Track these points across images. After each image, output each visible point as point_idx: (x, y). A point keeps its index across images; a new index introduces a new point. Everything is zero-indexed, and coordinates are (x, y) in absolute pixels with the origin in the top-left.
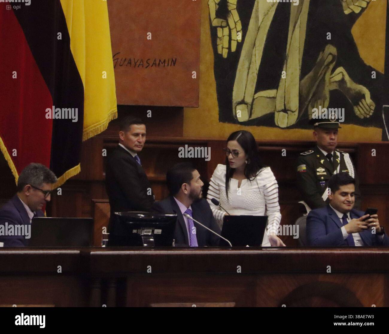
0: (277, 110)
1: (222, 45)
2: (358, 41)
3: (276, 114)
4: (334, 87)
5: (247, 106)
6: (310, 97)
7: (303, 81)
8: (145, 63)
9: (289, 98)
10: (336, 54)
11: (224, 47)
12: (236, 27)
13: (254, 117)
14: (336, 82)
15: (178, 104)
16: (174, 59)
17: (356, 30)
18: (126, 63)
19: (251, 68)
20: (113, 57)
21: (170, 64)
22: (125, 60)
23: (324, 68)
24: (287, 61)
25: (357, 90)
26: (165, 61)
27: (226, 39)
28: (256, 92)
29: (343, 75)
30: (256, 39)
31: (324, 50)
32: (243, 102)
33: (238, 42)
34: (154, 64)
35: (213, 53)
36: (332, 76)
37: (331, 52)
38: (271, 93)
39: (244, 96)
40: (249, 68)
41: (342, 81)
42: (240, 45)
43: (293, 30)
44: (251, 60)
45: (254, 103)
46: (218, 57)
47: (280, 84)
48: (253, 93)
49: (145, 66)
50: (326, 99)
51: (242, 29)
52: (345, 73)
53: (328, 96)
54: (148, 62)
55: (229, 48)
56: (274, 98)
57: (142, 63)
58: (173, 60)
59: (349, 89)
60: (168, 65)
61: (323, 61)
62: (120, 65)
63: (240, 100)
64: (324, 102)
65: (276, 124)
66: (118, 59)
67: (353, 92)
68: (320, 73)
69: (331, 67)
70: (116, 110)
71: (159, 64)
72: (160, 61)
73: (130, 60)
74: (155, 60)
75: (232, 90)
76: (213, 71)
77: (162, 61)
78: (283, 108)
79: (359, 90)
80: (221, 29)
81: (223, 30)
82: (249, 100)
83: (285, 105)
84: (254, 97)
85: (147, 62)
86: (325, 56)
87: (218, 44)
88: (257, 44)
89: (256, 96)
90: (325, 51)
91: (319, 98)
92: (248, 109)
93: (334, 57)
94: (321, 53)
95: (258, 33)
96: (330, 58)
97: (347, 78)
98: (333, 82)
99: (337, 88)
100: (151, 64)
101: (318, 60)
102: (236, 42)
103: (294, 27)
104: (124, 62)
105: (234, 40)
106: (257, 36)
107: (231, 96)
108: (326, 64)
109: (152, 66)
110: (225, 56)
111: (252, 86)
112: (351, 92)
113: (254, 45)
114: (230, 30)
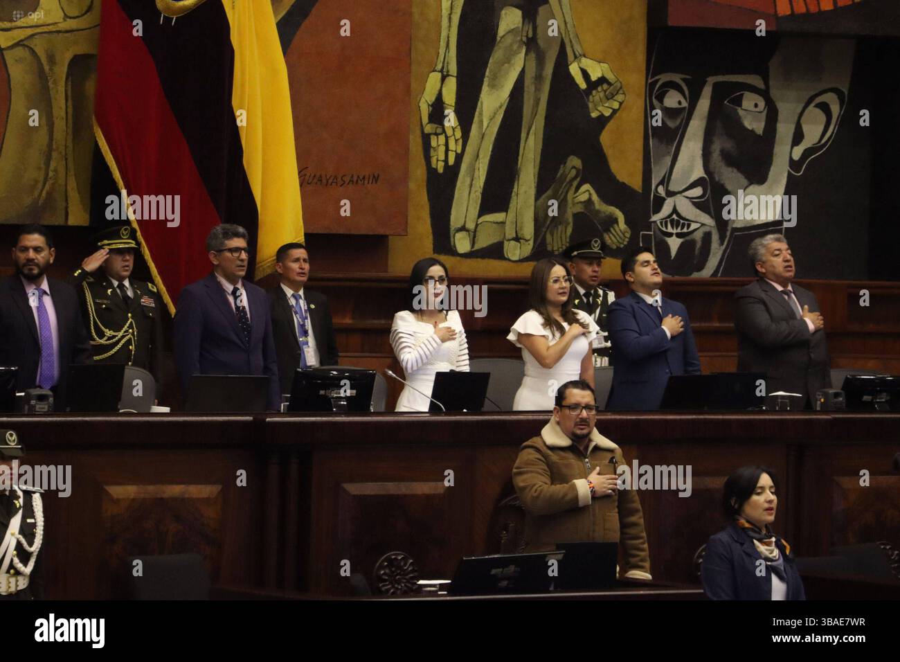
0: (507, 238)
1: (436, 157)
2: (608, 151)
3: (506, 243)
4: (579, 209)
5: (469, 234)
6: (548, 222)
7: (539, 202)
8: (339, 179)
9: (522, 223)
10: (581, 168)
11: (439, 159)
12: (454, 135)
13: (477, 247)
14: (581, 202)
15: (381, 231)
16: (376, 176)
17: (605, 138)
18: (315, 180)
19: (473, 186)
20: (299, 173)
21: (370, 182)
22: (315, 176)
23: (566, 185)
24: (519, 176)
25: (607, 213)
26: (364, 178)
27: (442, 149)
28: (480, 216)
29: (590, 194)
30: (479, 149)
31: (565, 163)
32: (463, 229)
33: (457, 154)
34: (351, 181)
35: (425, 168)
36: (576, 195)
37: (575, 165)
38: (499, 217)
39: (465, 221)
40: (471, 186)
41: (589, 202)
42: (459, 158)
43: (527, 138)
44: (473, 175)
45: (478, 229)
46: (431, 171)
47: (511, 205)
48: (476, 217)
49: (339, 184)
50: (569, 224)
51: (462, 137)
52: (592, 191)
53: (571, 220)
54: (345, 179)
55: (446, 161)
56: (503, 223)
57: (335, 180)
58: (374, 177)
59: (598, 212)
60: (368, 183)
61: (564, 176)
62: (308, 184)
63: (459, 226)
64: (566, 228)
65: (506, 256)
66: (305, 175)
67: (603, 215)
68: (560, 192)
69: (575, 183)
70: (304, 240)
71: (357, 181)
72: (358, 177)
73: (321, 176)
74: (352, 176)
75: (449, 213)
76: (425, 190)
77: (361, 178)
78: (515, 236)
79: (611, 213)
80: (436, 137)
81: (438, 138)
82: (470, 226)
83: (516, 232)
84: (477, 222)
85: (342, 179)
86: (567, 171)
87: (431, 155)
88: (481, 156)
89: (480, 220)
90: (567, 164)
91: (560, 224)
92: (469, 237)
93: (578, 171)
94: (562, 166)
95: (481, 142)
96: (574, 172)
97: (595, 197)
98: (578, 203)
99: (582, 211)
100: (347, 182)
101: (559, 175)
102: (455, 153)
103: (528, 134)
104: (313, 179)
105: (452, 151)
106: (480, 146)
107: (449, 220)
108: (568, 180)
109: (348, 183)
110: (441, 170)
111: (475, 208)
112: (600, 215)
113: (478, 156)
114: (447, 138)
